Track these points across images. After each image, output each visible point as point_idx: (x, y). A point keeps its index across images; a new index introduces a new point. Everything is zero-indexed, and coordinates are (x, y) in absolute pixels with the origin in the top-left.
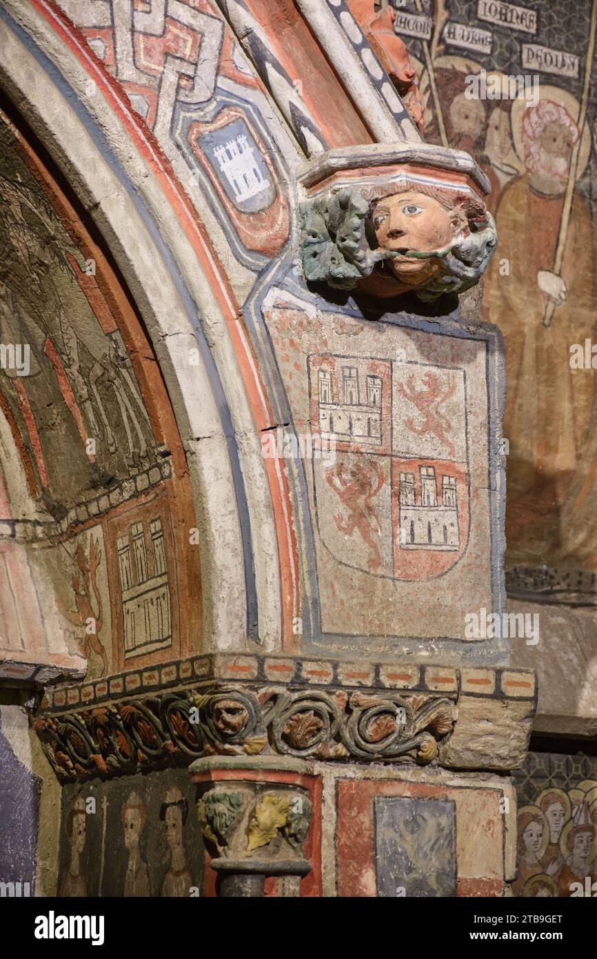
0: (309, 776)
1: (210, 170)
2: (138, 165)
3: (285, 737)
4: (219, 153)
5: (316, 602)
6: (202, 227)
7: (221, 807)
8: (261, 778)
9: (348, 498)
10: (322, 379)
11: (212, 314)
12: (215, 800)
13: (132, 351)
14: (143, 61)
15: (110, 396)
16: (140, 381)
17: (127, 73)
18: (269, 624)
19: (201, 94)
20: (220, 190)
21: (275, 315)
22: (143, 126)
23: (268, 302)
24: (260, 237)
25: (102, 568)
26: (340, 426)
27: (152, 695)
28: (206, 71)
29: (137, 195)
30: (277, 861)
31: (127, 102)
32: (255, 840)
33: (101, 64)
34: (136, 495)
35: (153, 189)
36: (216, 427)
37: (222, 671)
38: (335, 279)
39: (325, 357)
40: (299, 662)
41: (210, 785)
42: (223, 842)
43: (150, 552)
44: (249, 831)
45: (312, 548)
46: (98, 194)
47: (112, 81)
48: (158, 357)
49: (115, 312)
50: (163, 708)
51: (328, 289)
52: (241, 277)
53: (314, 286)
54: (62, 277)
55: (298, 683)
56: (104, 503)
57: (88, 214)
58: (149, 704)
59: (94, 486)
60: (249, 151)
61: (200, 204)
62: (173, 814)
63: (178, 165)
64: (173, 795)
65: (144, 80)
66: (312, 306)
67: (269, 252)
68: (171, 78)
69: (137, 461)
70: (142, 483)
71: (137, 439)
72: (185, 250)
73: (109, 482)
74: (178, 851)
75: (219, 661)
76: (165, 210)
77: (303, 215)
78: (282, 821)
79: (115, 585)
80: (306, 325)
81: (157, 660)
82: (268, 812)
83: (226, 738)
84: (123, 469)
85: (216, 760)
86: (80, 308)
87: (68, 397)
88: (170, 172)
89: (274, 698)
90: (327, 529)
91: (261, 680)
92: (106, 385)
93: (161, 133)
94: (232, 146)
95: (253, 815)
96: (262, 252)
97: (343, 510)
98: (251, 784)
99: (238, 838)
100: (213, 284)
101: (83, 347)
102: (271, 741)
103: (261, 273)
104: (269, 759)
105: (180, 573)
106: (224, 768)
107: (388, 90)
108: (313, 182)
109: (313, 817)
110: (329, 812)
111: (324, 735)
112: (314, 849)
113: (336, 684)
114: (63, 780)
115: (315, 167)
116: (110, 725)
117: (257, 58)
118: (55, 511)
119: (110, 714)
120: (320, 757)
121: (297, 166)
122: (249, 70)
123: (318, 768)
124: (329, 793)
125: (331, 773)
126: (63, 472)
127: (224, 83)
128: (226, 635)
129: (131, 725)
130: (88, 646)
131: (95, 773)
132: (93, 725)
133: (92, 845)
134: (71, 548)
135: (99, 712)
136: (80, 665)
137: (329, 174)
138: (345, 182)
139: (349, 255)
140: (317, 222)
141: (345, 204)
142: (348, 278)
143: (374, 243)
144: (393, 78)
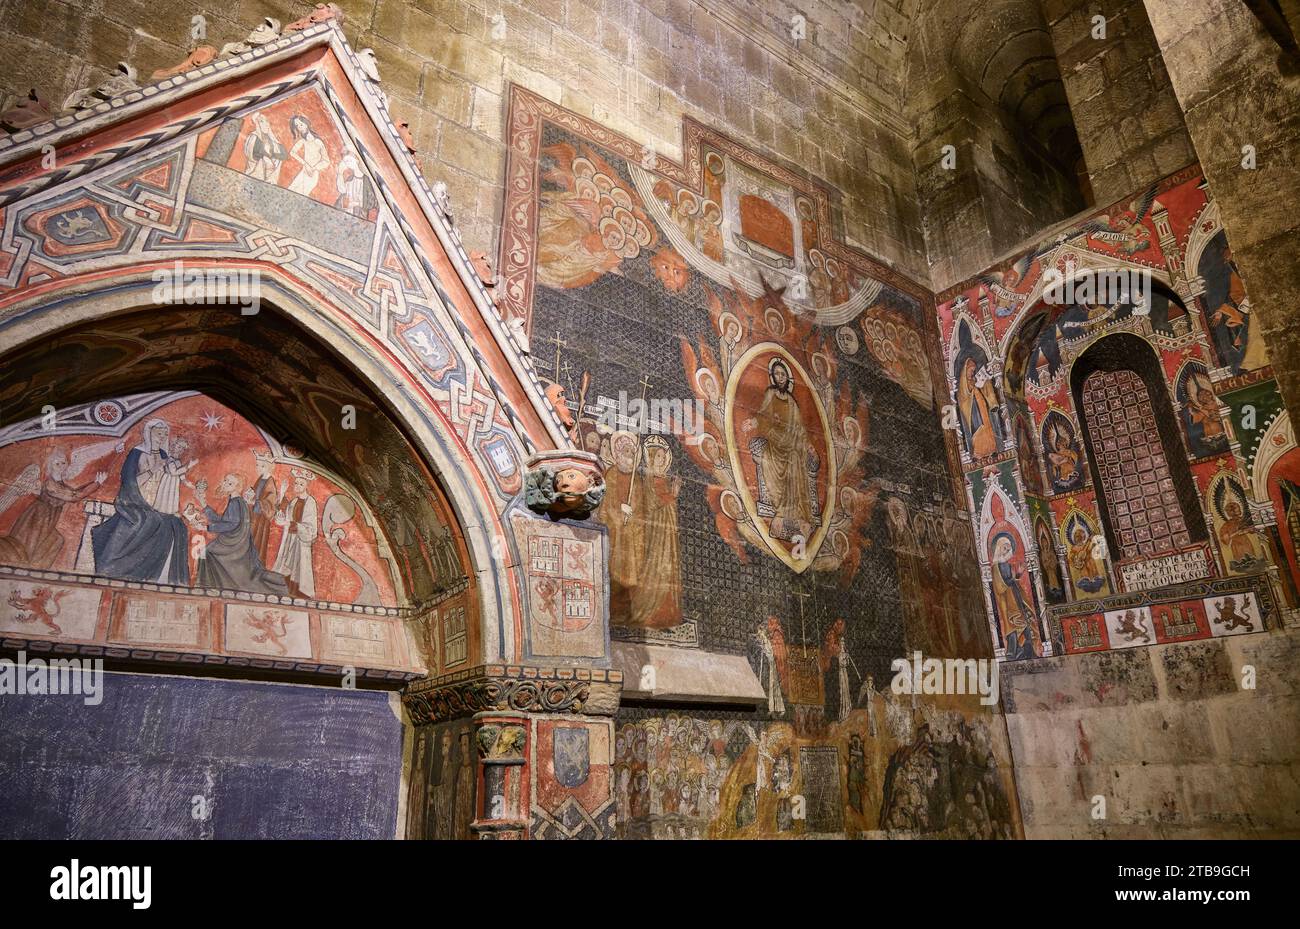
0: (526, 719)
1: (488, 459)
2: (459, 457)
3: (516, 702)
4: (493, 453)
5: (530, 642)
6: (485, 482)
7: (486, 735)
8: (504, 721)
9: (544, 596)
10: (533, 545)
11: (488, 518)
12: (484, 731)
13: (453, 534)
14: (462, 415)
15: (443, 554)
16: (457, 547)
17: (455, 419)
18: (509, 652)
19: (486, 428)
20: (493, 468)
21: (515, 519)
22: (461, 441)
23: (512, 514)
24: (509, 487)
25: (437, 629)
26: (541, 566)
27: (457, 685)
28: (488, 420)
29: (457, 468)
30: (511, 759)
31: (455, 431)
32: (502, 749)
33: (445, 416)
34: (453, 596)
35: (465, 467)
36: (489, 566)
37: (489, 672)
38: (539, 504)
39: (535, 537)
40: (522, 668)
41: (482, 725)
42: (487, 751)
43: (458, 621)
44: (498, 746)
45: (528, 616)
46: (441, 469)
47: (449, 422)
48: (464, 537)
49: (447, 518)
50: (461, 690)
51: (537, 509)
52: (501, 503)
53: (531, 507)
54: (424, 503)
55: (522, 677)
56: (438, 600)
57: (437, 476)
58: (456, 689)
59: (435, 592)
60: (505, 452)
61: (484, 473)
62: (465, 739)
63: (476, 457)
64: (465, 730)
65: (462, 422)
66: (530, 516)
67: (512, 493)
68: (474, 422)
69: (454, 581)
70: (456, 591)
71: (454, 572)
72: (478, 492)
73: (441, 591)
74: (467, 756)
75: (487, 668)
76: (470, 475)
77: (527, 478)
78: (513, 740)
79: (442, 636)
80: (527, 523)
81: (459, 669)
82: (508, 736)
83: (489, 703)
84: (447, 584)
85: (485, 713)
86: (432, 516)
87: (425, 554)
88: (472, 460)
89: (511, 684)
90: (535, 610)
91: (506, 676)
92: (441, 549)
93: (469, 444)
94: (498, 450)
95: (500, 738)
96: (510, 493)
97: (542, 602)
98: (500, 724)
99: (494, 749)
100: (489, 506)
101: (432, 533)
102: (510, 704)
103: (509, 502)
104: (508, 712)
105: (472, 629)
106: (488, 717)
107: (562, 428)
108: (531, 465)
109: (527, 738)
110: (534, 735)
111: (532, 701)
112: (526, 754)
113: (538, 677)
114: (415, 725)
115: (532, 458)
116: (438, 699)
117: (510, 416)
118: (418, 604)
119: (438, 694)
120: (530, 711)
121: (525, 458)
122: (506, 419)
123: (530, 715)
124: (534, 727)
125: (535, 718)
126: (420, 587)
127: (495, 425)
128: (491, 657)
129: (447, 698)
130: (429, 663)
131: (429, 721)
132: (430, 699)
133: (427, 754)
134: (423, 620)
135: (433, 693)
136: (425, 672)
137: (538, 461)
138: (544, 465)
139: (546, 495)
140: (533, 481)
141: (544, 474)
142: (544, 505)
143: (556, 490)
144: (565, 424)
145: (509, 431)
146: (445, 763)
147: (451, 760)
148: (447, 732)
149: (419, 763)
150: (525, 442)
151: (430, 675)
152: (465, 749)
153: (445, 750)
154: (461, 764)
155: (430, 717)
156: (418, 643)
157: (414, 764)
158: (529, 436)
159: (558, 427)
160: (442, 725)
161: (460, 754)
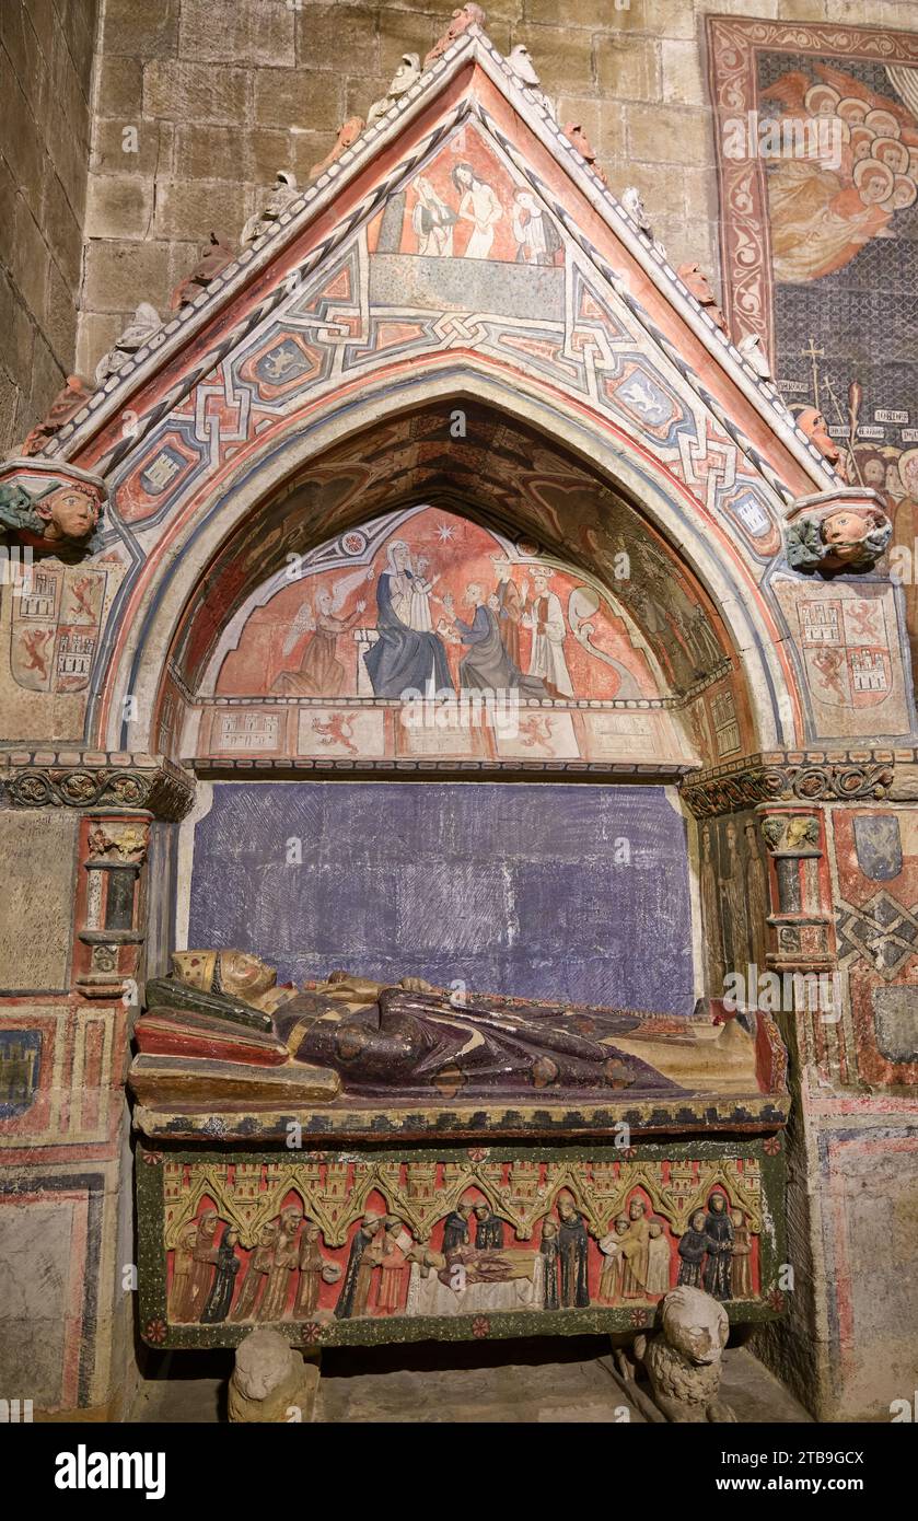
0: (817, 809)
1: (736, 520)
2: (700, 523)
3: (802, 791)
4: (740, 510)
5: (812, 724)
6: (735, 547)
7: (773, 827)
8: (791, 811)
9: (824, 670)
10: (805, 614)
11: (744, 589)
12: (769, 823)
13: (707, 612)
14: (697, 473)
15: (700, 636)
16: (713, 626)
17: (690, 480)
18: (789, 736)
19: (728, 483)
20: (743, 529)
21: (777, 585)
22: (701, 505)
23: (773, 579)
24: (766, 548)
25: (705, 717)
26: (817, 635)
27: (733, 775)
28: (730, 472)
29: (701, 537)
30: (804, 852)
31: (692, 494)
32: (792, 841)
33: (677, 478)
34: (717, 680)
35: (709, 533)
36: (752, 643)
37: (766, 761)
38: (806, 563)
39: (805, 602)
40: (806, 754)
41: (766, 816)
42: (775, 844)
43: (726, 707)
44: (788, 838)
45: (807, 697)
46: (682, 541)
47: (683, 485)
48: (719, 614)
49: (697, 596)
50: (738, 781)
51: (804, 569)
52: (757, 569)
53: (795, 568)
54: (670, 582)
55: (806, 764)
56: (702, 686)
57: (678, 550)
58: (733, 780)
59: (697, 679)
60: (755, 506)
61: (733, 536)
62: (750, 831)
63: (721, 520)
64: (749, 822)
65: (699, 482)
66: (796, 578)
67: (771, 555)
68: (712, 479)
69: (716, 665)
70: (719, 674)
71: (714, 654)
72: (728, 560)
73: (704, 676)
74: (754, 849)
75: (764, 756)
76: (716, 542)
77: (786, 534)
78: (804, 832)
79: (712, 725)
80: (794, 588)
81: (735, 758)
82: (797, 827)
83: (772, 793)
84: (709, 669)
85: (768, 804)
86: (680, 593)
87: (680, 638)
88: (717, 524)
89: (794, 772)
90: (815, 687)
91: (787, 764)
92: (696, 630)
93: (710, 506)
94: (746, 506)
95: (789, 830)
96: (767, 555)
97: (823, 677)
98: (787, 815)
99: (783, 841)
100: (744, 574)
101: (684, 614)
102: (795, 793)
103: (768, 566)
104: (795, 802)
105: (742, 715)
106: (773, 808)
107: (825, 464)
108: (790, 517)
109: (821, 829)
110: (829, 825)
111: (822, 788)
112: (822, 845)
113: (826, 763)
114: (697, 818)
115: (790, 509)
116: (716, 791)
117: (755, 461)
118: (681, 692)
119: (715, 786)
120: (821, 799)
121: (781, 509)
122: (751, 467)
123: (821, 804)
124: (828, 816)
125: (828, 807)
126: (681, 674)
127: (739, 476)
128: (767, 743)
129: (725, 790)
130: (702, 754)
131: (711, 814)
132: (708, 792)
133: (713, 848)
134: (689, 709)
135: (710, 785)
136: (700, 764)
137: (798, 511)
138: (806, 515)
139: (812, 550)
140: (795, 536)
141: (807, 525)
142: (813, 562)
143: (825, 542)
144: (827, 458)
145: (758, 480)
146: (733, 856)
147: (738, 853)
148: (730, 825)
149: (707, 856)
150: (778, 490)
151: (704, 766)
152: (752, 842)
153: (732, 843)
154: (750, 857)
155: (710, 810)
156: (688, 734)
157: (702, 857)
158: (782, 482)
159: (819, 463)
160: (725, 817)
161: (747, 846)
